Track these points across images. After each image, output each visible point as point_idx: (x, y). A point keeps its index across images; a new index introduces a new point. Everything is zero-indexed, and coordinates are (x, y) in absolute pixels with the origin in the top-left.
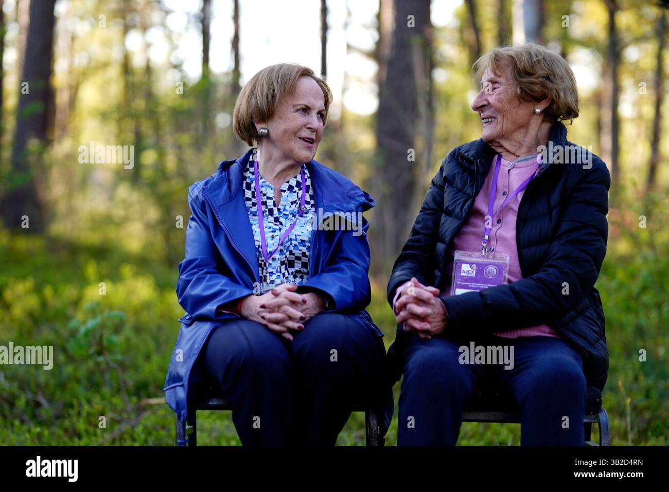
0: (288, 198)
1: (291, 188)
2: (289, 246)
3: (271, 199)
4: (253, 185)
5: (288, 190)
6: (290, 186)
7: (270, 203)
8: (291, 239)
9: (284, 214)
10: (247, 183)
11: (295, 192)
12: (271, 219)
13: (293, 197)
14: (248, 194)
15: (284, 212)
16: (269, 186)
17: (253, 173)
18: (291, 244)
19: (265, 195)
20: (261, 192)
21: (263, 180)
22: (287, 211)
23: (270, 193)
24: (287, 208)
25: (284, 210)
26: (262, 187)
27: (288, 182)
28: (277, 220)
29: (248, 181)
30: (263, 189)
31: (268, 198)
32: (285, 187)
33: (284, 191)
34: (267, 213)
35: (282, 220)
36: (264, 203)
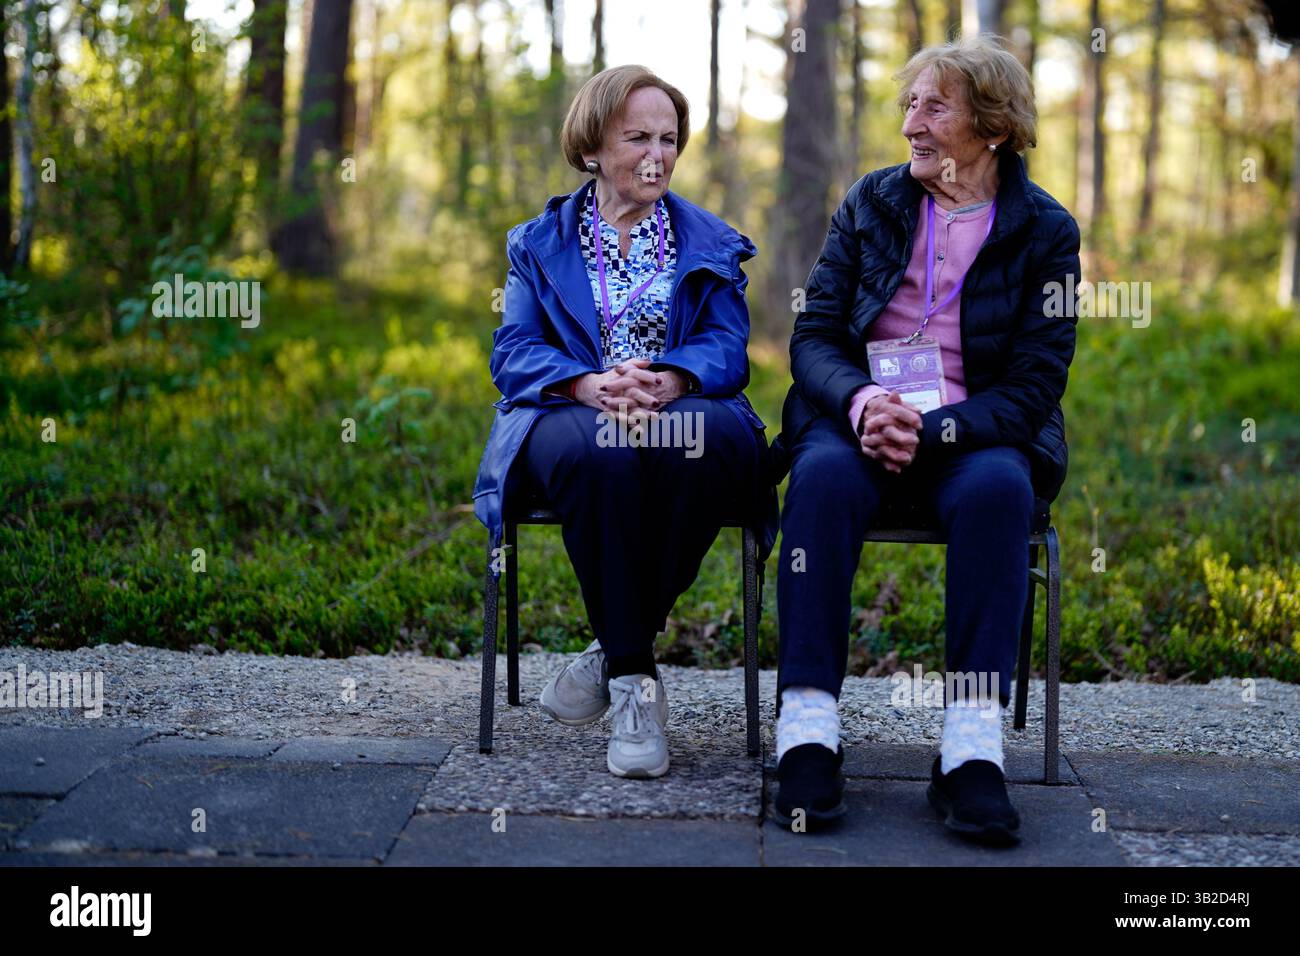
0: (640, 245)
1: (644, 233)
2: (640, 309)
3: (615, 247)
4: (591, 230)
5: (641, 234)
6: (642, 229)
7: (614, 253)
8: (643, 300)
9: (634, 268)
10: (583, 226)
11: (650, 237)
12: (616, 273)
13: (647, 245)
14: (585, 241)
15: (634, 265)
16: (612, 231)
17: (591, 214)
18: (643, 306)
19: (606, 242)
20: (602, 238)
21: (603, 223)
22: (638, 263)
23: (614, 240)
24: (639, 259)
25: (635, 262)
26: (603, 232)
27: (640, 224)
28: (623, 274)
29: (585, 223)
30: (604, 235)
31: (611, 246)
32: (636, 230)
33: (636, 237)
34: (611, 266)
35: (630, 275)
36: (606, 254)
